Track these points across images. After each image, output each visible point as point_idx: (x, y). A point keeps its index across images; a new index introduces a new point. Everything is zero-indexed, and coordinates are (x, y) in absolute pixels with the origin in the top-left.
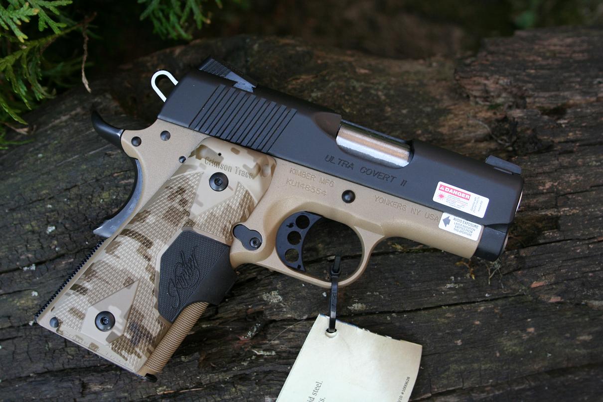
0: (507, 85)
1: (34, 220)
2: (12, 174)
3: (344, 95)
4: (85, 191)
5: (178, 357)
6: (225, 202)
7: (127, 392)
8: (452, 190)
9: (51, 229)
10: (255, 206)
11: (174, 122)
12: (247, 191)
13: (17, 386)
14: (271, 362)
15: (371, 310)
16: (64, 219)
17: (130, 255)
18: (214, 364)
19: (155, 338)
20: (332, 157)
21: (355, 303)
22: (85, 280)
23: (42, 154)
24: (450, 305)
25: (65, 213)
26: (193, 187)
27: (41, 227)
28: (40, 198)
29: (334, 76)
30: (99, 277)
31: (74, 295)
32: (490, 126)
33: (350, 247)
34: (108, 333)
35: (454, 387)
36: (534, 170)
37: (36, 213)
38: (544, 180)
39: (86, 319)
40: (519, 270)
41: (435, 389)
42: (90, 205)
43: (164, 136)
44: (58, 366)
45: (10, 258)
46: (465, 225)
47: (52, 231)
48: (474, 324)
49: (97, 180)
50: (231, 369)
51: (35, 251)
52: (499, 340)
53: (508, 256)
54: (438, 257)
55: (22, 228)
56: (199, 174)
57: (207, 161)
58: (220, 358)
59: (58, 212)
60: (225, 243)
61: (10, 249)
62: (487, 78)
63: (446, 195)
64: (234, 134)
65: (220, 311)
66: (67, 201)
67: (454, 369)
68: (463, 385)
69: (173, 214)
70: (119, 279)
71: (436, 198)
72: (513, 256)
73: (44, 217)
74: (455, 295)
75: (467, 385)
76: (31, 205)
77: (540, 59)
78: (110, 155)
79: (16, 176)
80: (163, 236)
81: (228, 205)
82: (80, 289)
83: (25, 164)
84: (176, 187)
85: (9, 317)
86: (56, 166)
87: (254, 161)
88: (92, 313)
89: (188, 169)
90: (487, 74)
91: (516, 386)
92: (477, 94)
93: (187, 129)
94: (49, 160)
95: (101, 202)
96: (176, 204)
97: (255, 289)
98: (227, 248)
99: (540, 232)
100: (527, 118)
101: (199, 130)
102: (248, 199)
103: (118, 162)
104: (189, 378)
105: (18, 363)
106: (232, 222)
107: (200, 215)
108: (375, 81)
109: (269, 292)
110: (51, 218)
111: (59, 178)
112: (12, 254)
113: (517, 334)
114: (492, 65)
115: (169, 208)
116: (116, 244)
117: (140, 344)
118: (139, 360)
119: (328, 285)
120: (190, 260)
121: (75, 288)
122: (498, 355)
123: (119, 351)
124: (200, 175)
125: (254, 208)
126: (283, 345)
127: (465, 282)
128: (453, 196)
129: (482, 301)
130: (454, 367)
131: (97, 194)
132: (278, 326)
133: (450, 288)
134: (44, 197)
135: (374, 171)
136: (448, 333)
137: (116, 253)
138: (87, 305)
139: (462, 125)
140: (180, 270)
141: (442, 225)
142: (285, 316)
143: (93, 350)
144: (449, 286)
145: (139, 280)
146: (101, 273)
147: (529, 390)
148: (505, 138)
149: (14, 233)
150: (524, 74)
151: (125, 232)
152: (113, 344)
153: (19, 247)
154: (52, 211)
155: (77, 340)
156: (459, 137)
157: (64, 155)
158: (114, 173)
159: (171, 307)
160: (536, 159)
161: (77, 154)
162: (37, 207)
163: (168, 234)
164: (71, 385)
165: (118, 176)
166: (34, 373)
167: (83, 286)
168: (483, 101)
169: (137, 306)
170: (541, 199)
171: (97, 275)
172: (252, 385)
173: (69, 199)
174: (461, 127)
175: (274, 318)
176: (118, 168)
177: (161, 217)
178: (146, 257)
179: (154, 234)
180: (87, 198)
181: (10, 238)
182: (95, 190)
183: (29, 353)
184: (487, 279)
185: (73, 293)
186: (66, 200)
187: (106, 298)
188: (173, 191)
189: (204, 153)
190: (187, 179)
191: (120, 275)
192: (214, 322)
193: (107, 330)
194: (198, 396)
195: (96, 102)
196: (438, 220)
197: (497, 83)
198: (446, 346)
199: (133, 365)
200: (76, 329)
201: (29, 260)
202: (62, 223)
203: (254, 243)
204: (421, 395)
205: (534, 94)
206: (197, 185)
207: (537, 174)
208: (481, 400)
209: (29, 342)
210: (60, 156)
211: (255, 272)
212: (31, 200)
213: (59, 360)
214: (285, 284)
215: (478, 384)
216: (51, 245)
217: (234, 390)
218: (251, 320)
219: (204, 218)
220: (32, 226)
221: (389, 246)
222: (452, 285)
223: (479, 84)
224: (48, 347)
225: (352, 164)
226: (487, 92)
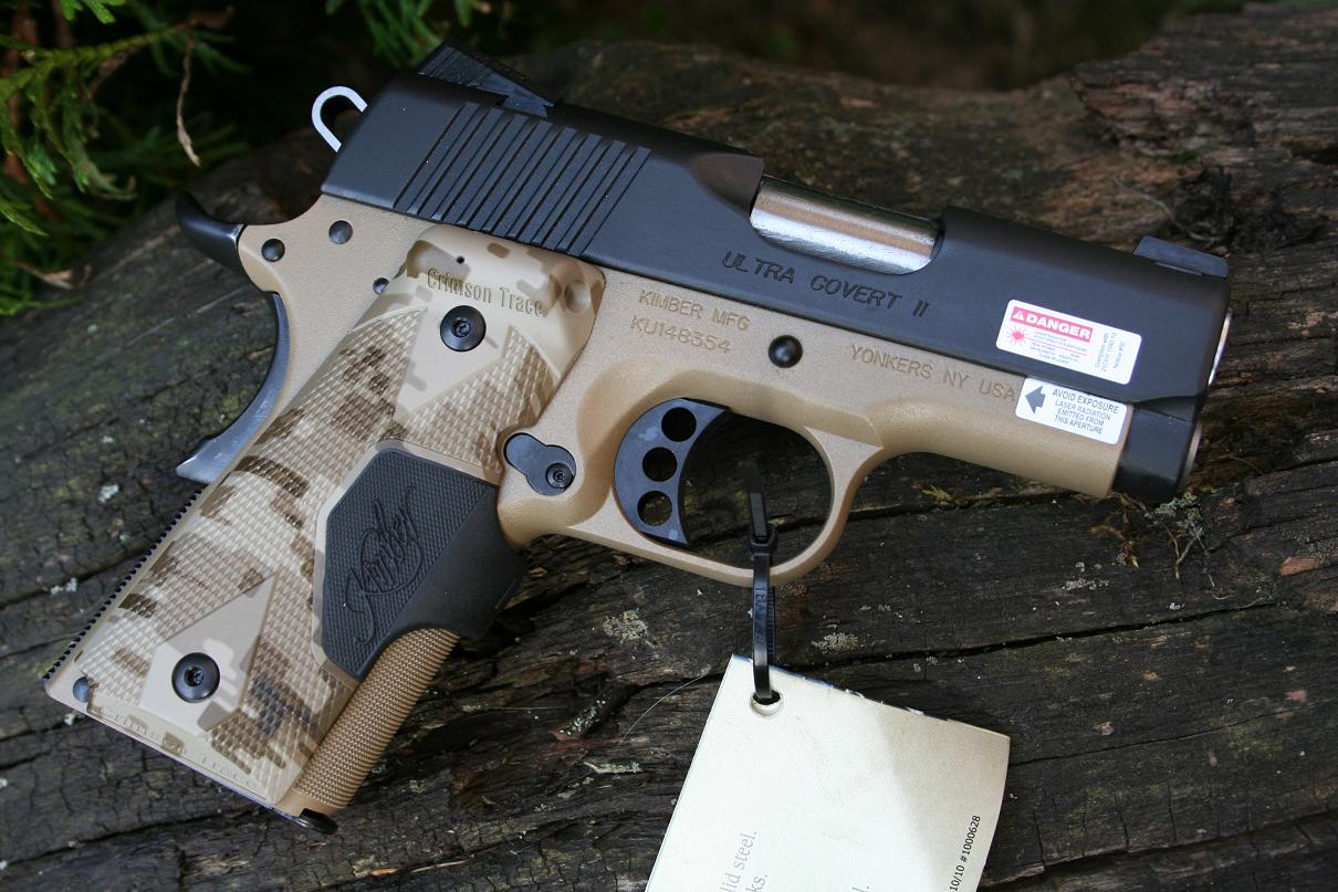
0: (1207, 99)
1: (76, 474)
2: (32, 376)
3: (803, 150)
4: (185, 399)
5: (402, 784)
6: (480, 377)
7: (285, 873)
8: (1043, 319)
9: (109, 492)
10: (555, 384)
11: (359, 197)
12: (531, 349)
13: (40, 873)
14: (631, 790)
15: (873, 648)
16: (139, 466)
17: (256, 515)
18: (491, 799)
19: (317, 716)
20: (739, 256)
21: (830, 631)
22: (151, 582)
23: (97, 324)
24: (1076, 635)
25: (140, 453)
26: (401, 345)
27: (90, 490)
28: (87, 424)
29: (780, 109)
30: (184, 573)
31: (125, 620)
32: (1170, 205)
33: (817, 497)
34: (204, 705)
35: (1104, 847)
36: (1275, 283)
37: (79, 459)
38: (1302, 306)
39: (151, 673)
40: (1247, 531)
41: (1052, 852)
42: (195, 430)
43: (339, 233)
44: (127, 818)
45: (21, 568)
46: (1083, 405)
47: (113, 497)
48: (1141, 680)
49: (213, 371)
50: (531, 810)
51: (75, 546)
52: (1212, 722)
53: (1218, 499)
54: (1043, 515)
55: (49, 497)
56: (416, 314)
57: (432, 280)
58: (508, 786)
59: (125, 451)
60: (483, 478)
61: (23, 548)
62: (1154, 86)
63: (1029, 331)
64: (502, 217)
65: (501, 667)
66: (146, 424)
67: (1098, 799)
68: (1128, 842)
69: (355, 413)
70: (229, 576)
71: (1004, 342)
72: (1230, 501)
73: (97, 465)
74: (1089, 607)
75: (1138, 842)
76: (70, 442)
77: (1294, 42)
78: (241, 311)
79: (39, 380)
80: (333, 467)
81: (487, 383)
82: (139, 603)
83: (61, 351)
84: (362, 349)
85: (21, 709)
86: (124, 349)
87: (544, 270)
88: (166, 659)
89: (391, 303)
90: (1154, 76)
91: (1272, 848)
92: (1134, 130)
93: (389, 213)
94: (110, 335)
95: (221, 421)
96: (361, 388)
97: (583, 610)
98: (493, 490)
99: (1298, 435)
100: (1256, 167)
101: (418, 212)
102: (535, 367)
103: (260, 327)
104: (430, 834)
105: (42, 817)
106: (498, 425)
107: (420, 412)
108: (885, 122)
109: (618, 613)
110: (109, 465)
111: (130, 373)
112: (25, 558)
113: (1262, 706)
114: (1168, 56)
115: (348, 398)
116: (225, 492)
117: (280, 732)
118: (280, 771)
119: (744, 575)
120: (397, 523)
121: (131, 602)
122: (1213, 760)
123: (230, 749)
124: (418, 316)
125: (553, 393)
126: (659, 746)
127: (1114, 576)
128: (1048, 333)
129: (1163, 622)
130: (1098, 793)
131: (212, 403)
132: (643, 699)
133: (1076, 591)
134: (96, 420)
135: (847, 284)
136: (1074, 704)
137: (222, 513)
138: (154, 640)
139: (1101, 204)
140: (373, 547)
141: (1023, 409)
142: (658, 670)
143: (171, 752)
144: (1071, 585)
145: (276, 574)
146: (187, 562)
147: (1308, 858)
148: (1206, 224)
149: (32, 510)
150: (1251, 72)
151: (246, 464)
152: (215, 733)
153: (41, 540)
154: (113, 449)
155: (135, 728)
156: (1093, 233)
157: (142, 321)
158: (251, 353)
159: (355, 639)
160: (1281, 257)
161: (171, 316)
162: (82, 443)
163: (343, 461)
164: (156, 862)
165: (259, 358)
166: (76, 838)
167: (147, 596)
168: (1153, 149)
169: (273, 637)
170: (1297, 352)
171: (178, 568)
172: (584, 849)
173: (151, 419)
174: (1097, 210)
175: (633, 678)
176: (261, 339)
177: (329, 421)
178: (293, 518)
179: (310, 463)
180: (188, 414)
181: (24, 521)
182: (208, 395)
183: (66, 791)
184: (1171, 566)
185: (125, 616)
186: (142, 421)
187: (198, 620)
188: (356, 359)
189: (424, 260)
190: (390, 326)
191: (232, 565)
192: (490, 696)
193: (198, 698)
194: (452, 878)
195: (225, 205)
196: (1013, 396)
197: (1182, 98)
198: (1072, 739)
199: (265, 784)
200: (129, 700)
201: (62, 570)
202: (134, 477)
203: (558, 477)
204: (1016, 869)
205: (1275, 115)
206: (413, 339)
207: (1284, 292)
208: (1181, 882)
209: (65, 764)
210: (132, 324)
211: (582, 568)
212: (68, 429)
213: (128, 804)
214: (652, 593)
215: (1166, 839)
216: (109, 531)
217: (539, 861)
218: (587, 695)
219: (428, 418)
220: (71, 490)
221: (915, 493)
222: (1080, 584)
223: (1135, 102)
224: (106, 774)
225: (791, 271)
226: (1157, 121)
